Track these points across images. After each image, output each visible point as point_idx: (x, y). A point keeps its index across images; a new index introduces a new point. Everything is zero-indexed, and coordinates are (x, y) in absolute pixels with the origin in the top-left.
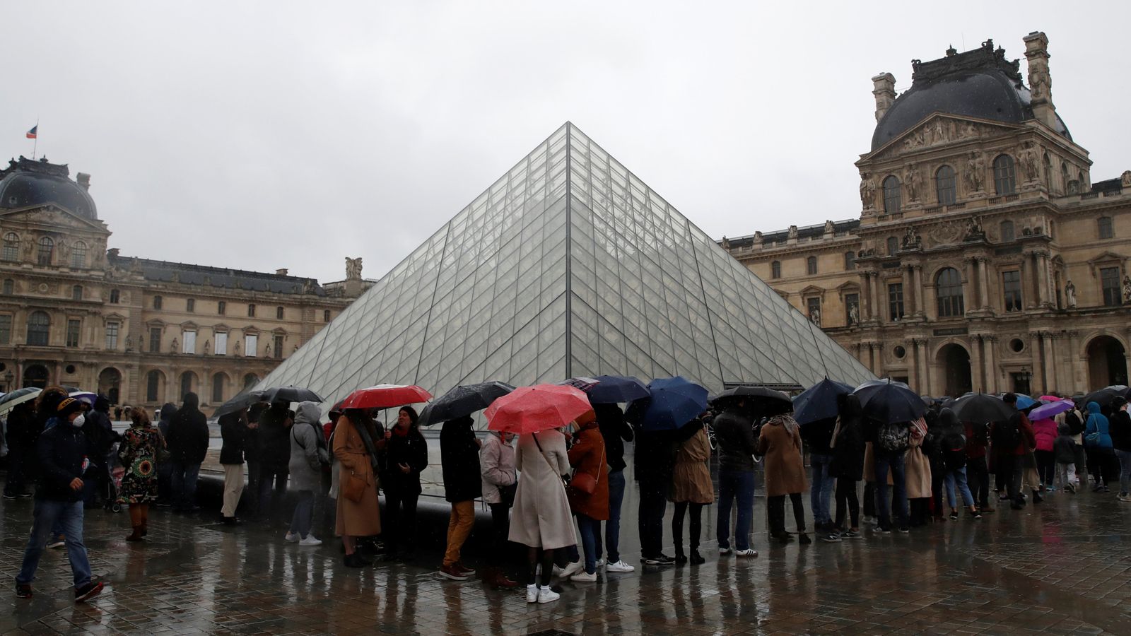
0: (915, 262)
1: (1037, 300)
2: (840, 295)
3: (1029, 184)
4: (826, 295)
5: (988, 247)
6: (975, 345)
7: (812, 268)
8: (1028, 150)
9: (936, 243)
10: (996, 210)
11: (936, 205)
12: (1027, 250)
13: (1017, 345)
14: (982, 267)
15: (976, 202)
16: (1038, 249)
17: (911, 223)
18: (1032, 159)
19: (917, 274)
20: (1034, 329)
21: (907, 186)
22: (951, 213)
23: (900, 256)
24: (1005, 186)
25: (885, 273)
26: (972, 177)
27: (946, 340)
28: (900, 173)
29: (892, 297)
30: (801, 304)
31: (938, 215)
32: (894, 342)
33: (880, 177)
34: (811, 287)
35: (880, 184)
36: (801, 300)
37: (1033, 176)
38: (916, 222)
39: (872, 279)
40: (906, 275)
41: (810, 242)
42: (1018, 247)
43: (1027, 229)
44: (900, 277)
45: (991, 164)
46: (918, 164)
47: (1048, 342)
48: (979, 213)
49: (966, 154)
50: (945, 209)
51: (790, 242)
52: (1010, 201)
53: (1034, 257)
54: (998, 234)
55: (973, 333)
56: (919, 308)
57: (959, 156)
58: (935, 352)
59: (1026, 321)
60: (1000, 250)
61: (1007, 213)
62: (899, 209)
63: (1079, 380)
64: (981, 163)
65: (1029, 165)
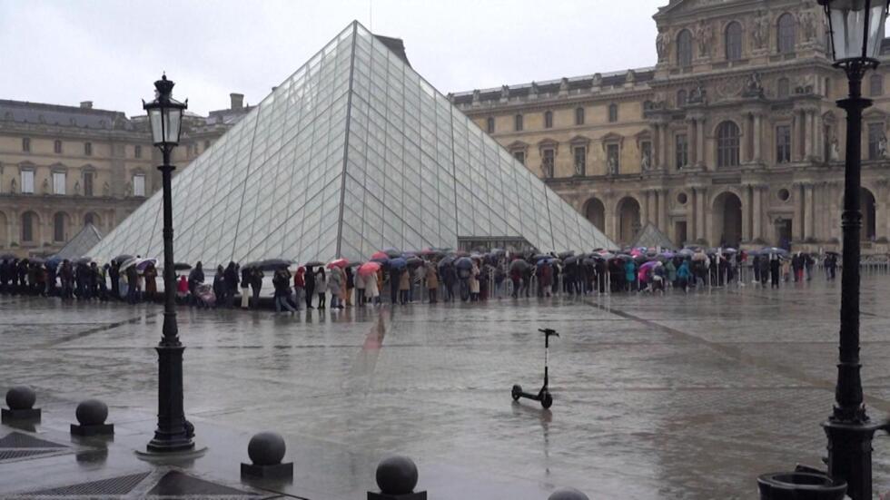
0: (698, 115)
1: (803, 153)
2: (637, 142)
3: (806, 43)
4: (625, 142)
5: (763, 101)
6: (746, 194)
7: (613, 116)
8: (809, 10)
9: (721, 97)
10: (775, 68)
11: (723, 60)
12: (797, 107)
13: (785, 195)
14: (757, 122)
15: (757, 58)
16: (807, 106)
17: (698, 77)
18: (811, 20)
19: (700, 126)
20: (797, 181)
21: (698, 41)
22: (735, 69)
23: (685, 109)
24: (784, 48)
25: (674, 124)
26: (756, 35)
27: (723, 188)
28: (694, 27)
29: (679, 147)
30: (601, 150)
31: (724, 70)
32: (679, 189)
33: (675, 30)
34: (611, 134)
35: (675, 38)
36: (601, 146)
37: (810, 36)
38: (703, 76)
39: (661, 130)
40: (690, 127)
41: (612, 90)
42: (791, 102)
43: (800, 88)
44: (686, 128)
45: (775, 23)
46: (710, 20)
47: (809, 193)
48: (759, 69)
49: (753, 12)
50: (730, 64)
51: (595, 89)
52: (788, 59)
53: (803, 113)
54: (775, 89)
55: (745, 183)
56: (700, 158)
57: (747, 13)
58: (712, 200)
59: (790, 173)
60: (776, 106)
61: (784, 71)
62: (690, 63)
63: (834, 227)
64: (766, 21)
65: (807, 25)
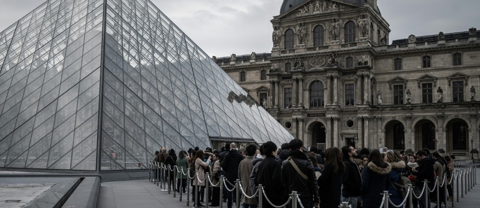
0: (300, 76)
1: (363, 100)
2: (257, 93)
5: (339, 70)
6: (329, 123)
7: (243, 78)
8: (365, 19)
9: (312, 67)
10: (345, 51)
11: (313, 46)
12: (359, 73)
13: (350, 124)
14: (335, 81)
15: (334, 46)
16: (365, 73)
17: (299, 55)
18: (366, 25)
19: (300, 83)
20: (360, 115)
21: (298, 35)
22: (320, 51)
23: (292, 73)
24: (350, 39)
25: (283, 82)
26: (333, 32)
27: (313, 120)
28: (295, 28)
29: (286, 95)
31: (314, 52)
33: (284, 29)
37: (365, 34)
38: (301, 55)
39: (276, 85)
40: (295, 83)
41: (243, 63)
42: (354, 72)
43: (361, 62)
44: (292, 84)
45: (343, 27)
46: (305, 24)
47: (367, 123)
48: (335, 52)
49: (331, 20)
50: (317, 49)
52: (352, 46)
53: (362, 77)
54: (344, 63)
55: (329, 116)
56: (300, 101)
57: (327, 20)
58: (307, 126)
59: (356, 111)
60: (345, 73)
61: (350, 53)
62: (293, 47)
63: (380, 143)
64: (339, 25)
65: (364, 27)
